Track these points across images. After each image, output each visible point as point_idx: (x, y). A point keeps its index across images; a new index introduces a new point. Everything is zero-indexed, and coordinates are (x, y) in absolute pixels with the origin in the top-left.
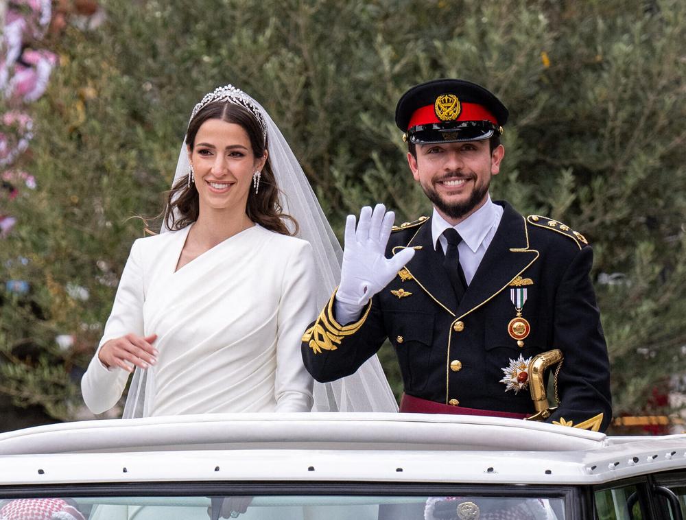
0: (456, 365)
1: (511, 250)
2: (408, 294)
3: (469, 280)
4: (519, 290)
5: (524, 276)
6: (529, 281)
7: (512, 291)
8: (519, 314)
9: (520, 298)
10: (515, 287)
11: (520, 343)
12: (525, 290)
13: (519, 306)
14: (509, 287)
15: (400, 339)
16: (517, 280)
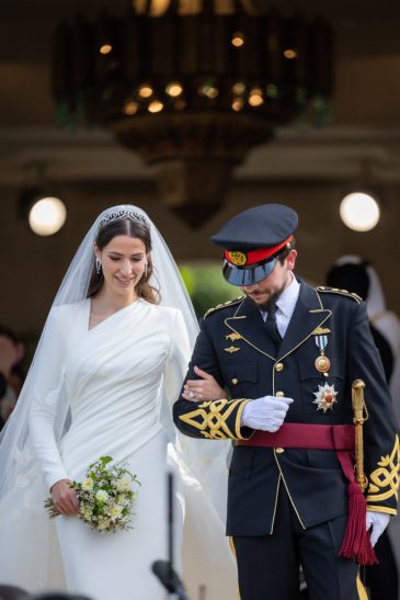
1: (311, 311)
2: (237, 349)
3: (282, 334)
4: (320, 337)
7: (316, 338)
8: (322, 354)
11: (326, 375)
12: (325, 337)
13: (322, 348)
14: (314, 335)
15: (235, 381)
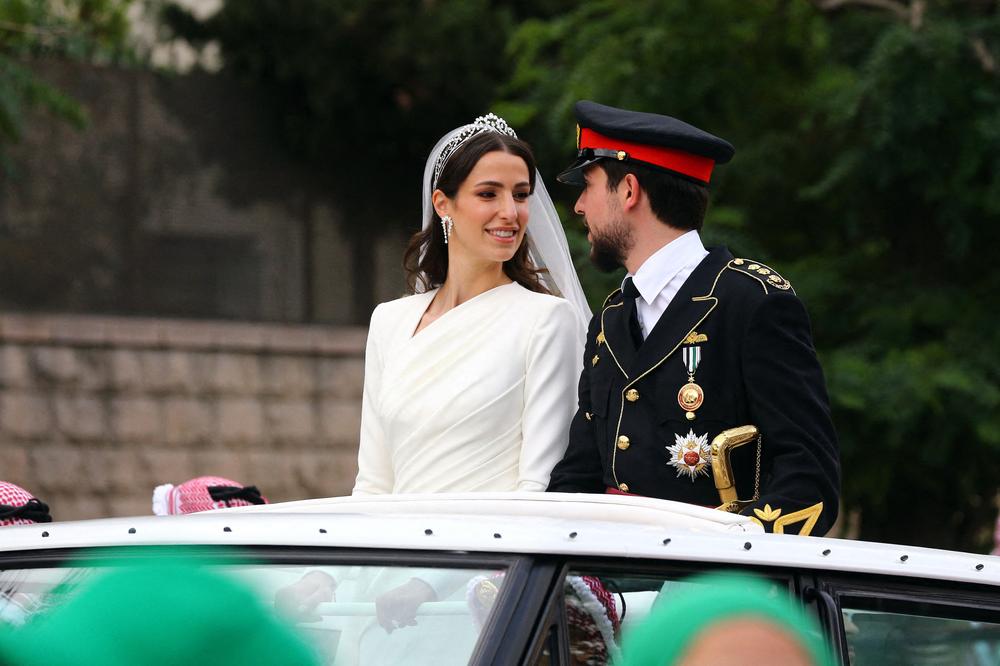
0: (623, 441)
1: (695, 299)
4: (691, 349)
5: (699, 331)
6: (704, 338)
7: (685, 350)
8: (691, 379)
9: (693, 358)
10: (688, 346)
12: (698, 349)
14: (683, 345)
16: (693, 337)
